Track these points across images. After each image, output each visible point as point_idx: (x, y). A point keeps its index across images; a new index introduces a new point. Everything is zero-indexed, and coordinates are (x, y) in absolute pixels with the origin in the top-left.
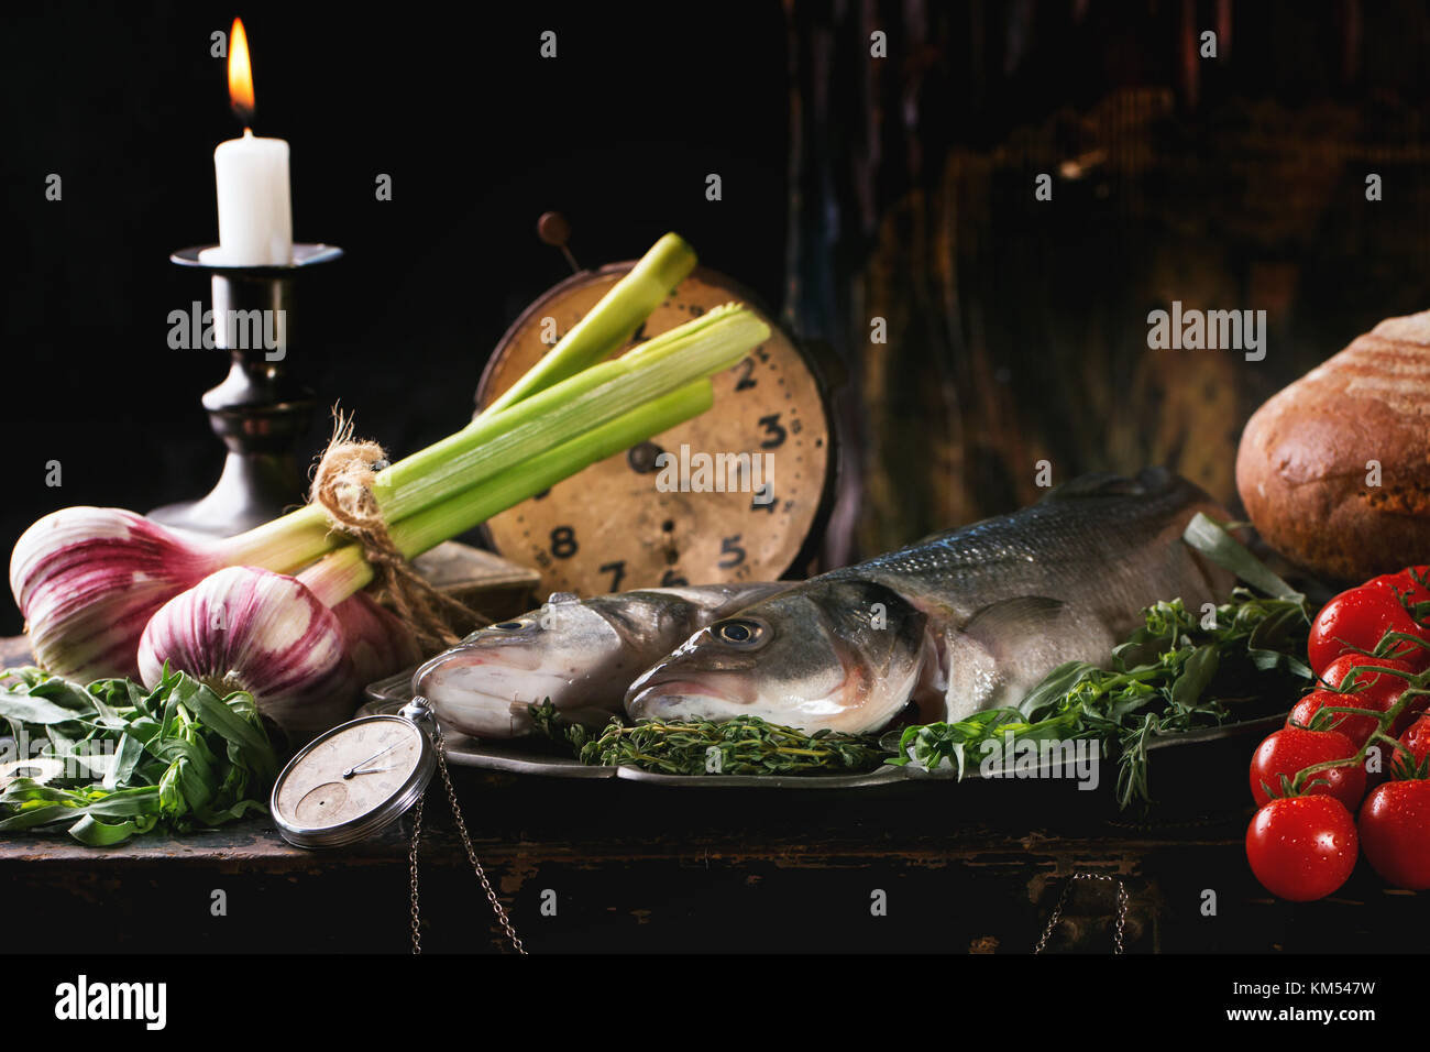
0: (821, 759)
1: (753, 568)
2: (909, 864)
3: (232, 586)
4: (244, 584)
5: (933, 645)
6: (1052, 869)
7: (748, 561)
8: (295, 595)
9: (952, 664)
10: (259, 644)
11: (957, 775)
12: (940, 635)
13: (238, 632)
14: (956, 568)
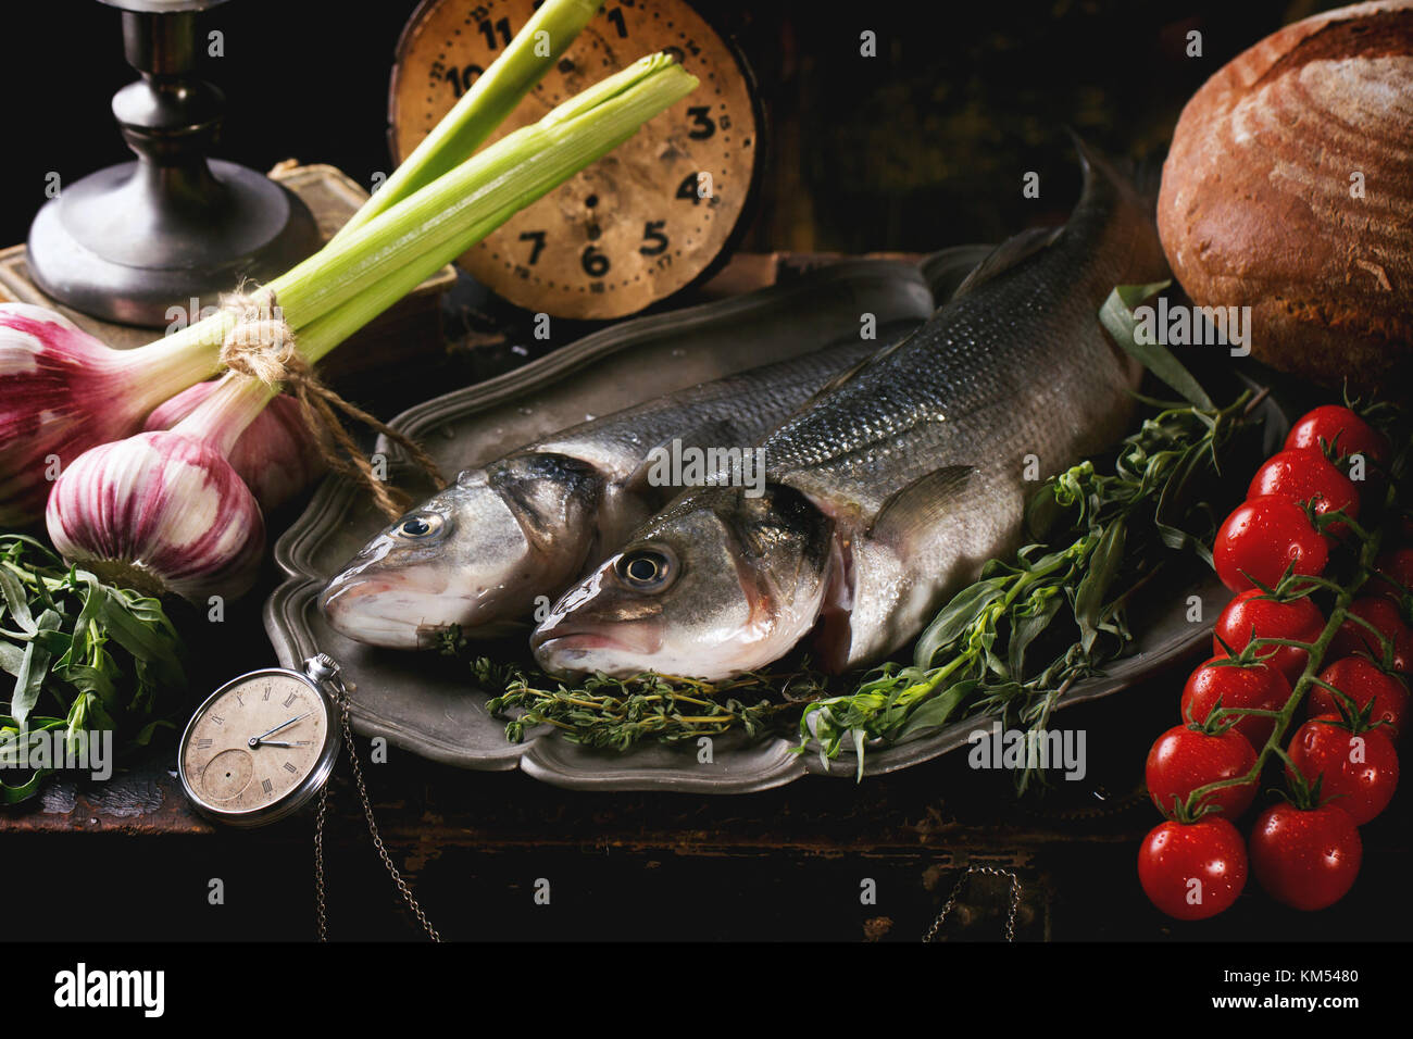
0: (723, 724)
1: (675, 259)
2: (807, 854)
3: (139, 474)
4: (152, 472)
5: (839, 554)
6: (948, 861)
7: (670, 250)
8: (201, 484)
9: (858, 579)
10: (166, 540)
11: (856, 773)
12: (846, 543)
13: (145, 525)
14: (866, 448)
